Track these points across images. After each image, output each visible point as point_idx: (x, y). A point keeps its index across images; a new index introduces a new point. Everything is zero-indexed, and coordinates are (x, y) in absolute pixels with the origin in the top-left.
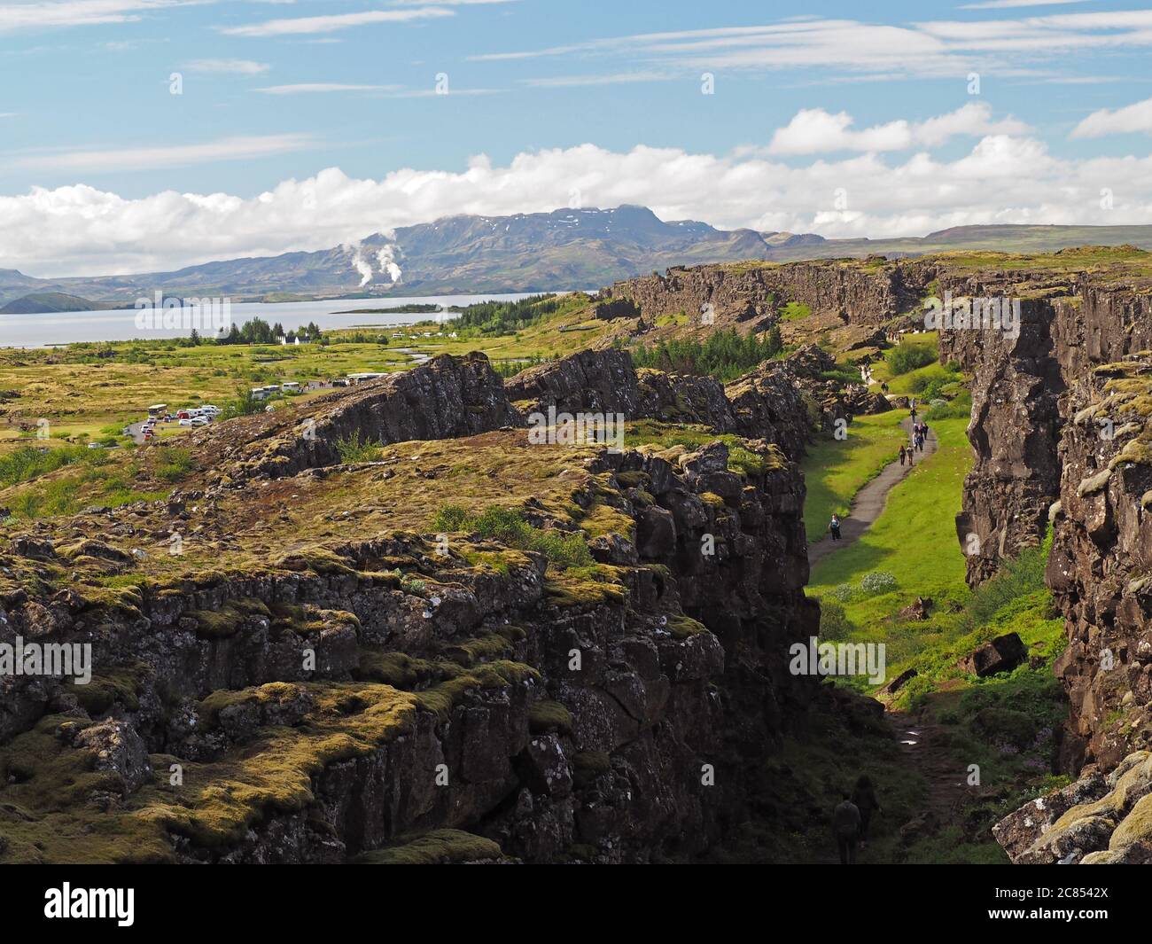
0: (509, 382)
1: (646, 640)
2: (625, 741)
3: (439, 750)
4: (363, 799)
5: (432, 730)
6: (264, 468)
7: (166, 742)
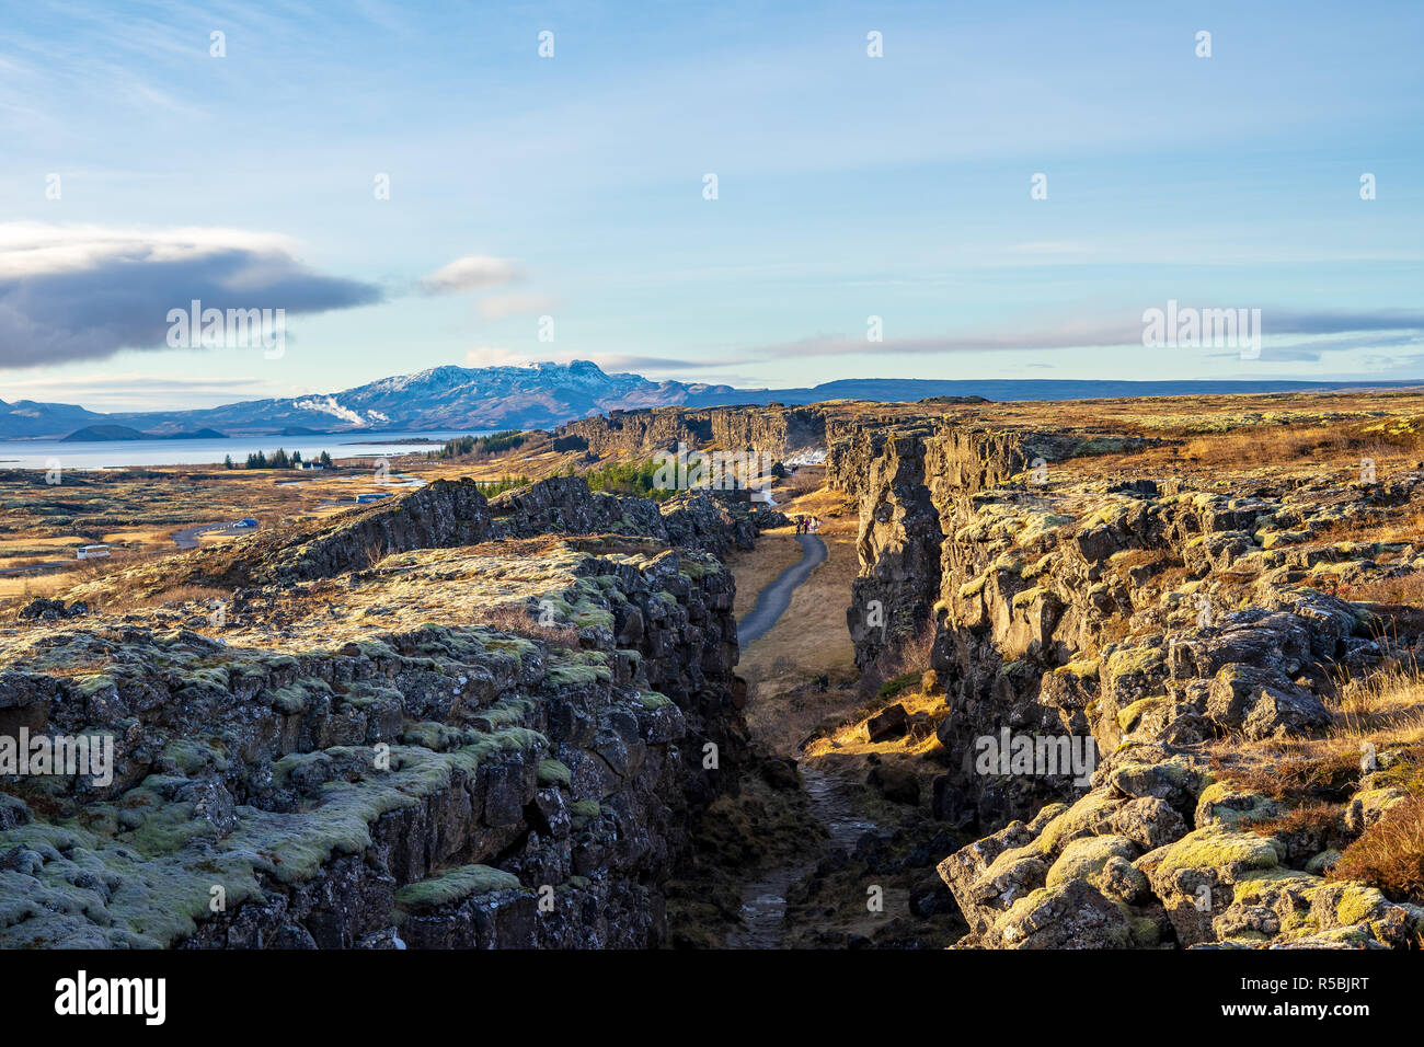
0: (491, 501)
1: (628, 712)
2: (611, 792)
3: (468, 801)
4: (408, 841)
5: (462, 785)
6: (295, 570)
7: (247, 796)
